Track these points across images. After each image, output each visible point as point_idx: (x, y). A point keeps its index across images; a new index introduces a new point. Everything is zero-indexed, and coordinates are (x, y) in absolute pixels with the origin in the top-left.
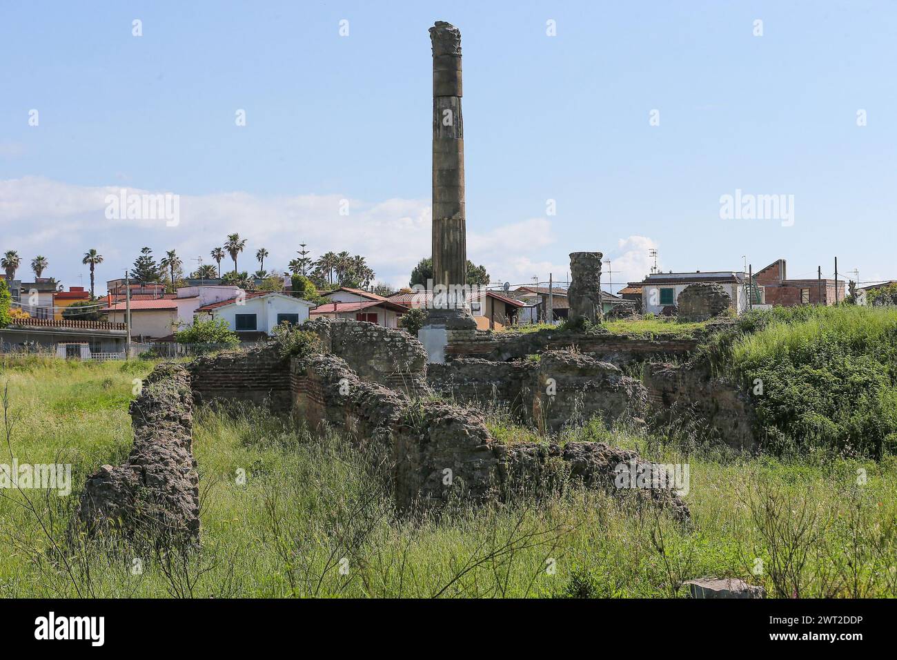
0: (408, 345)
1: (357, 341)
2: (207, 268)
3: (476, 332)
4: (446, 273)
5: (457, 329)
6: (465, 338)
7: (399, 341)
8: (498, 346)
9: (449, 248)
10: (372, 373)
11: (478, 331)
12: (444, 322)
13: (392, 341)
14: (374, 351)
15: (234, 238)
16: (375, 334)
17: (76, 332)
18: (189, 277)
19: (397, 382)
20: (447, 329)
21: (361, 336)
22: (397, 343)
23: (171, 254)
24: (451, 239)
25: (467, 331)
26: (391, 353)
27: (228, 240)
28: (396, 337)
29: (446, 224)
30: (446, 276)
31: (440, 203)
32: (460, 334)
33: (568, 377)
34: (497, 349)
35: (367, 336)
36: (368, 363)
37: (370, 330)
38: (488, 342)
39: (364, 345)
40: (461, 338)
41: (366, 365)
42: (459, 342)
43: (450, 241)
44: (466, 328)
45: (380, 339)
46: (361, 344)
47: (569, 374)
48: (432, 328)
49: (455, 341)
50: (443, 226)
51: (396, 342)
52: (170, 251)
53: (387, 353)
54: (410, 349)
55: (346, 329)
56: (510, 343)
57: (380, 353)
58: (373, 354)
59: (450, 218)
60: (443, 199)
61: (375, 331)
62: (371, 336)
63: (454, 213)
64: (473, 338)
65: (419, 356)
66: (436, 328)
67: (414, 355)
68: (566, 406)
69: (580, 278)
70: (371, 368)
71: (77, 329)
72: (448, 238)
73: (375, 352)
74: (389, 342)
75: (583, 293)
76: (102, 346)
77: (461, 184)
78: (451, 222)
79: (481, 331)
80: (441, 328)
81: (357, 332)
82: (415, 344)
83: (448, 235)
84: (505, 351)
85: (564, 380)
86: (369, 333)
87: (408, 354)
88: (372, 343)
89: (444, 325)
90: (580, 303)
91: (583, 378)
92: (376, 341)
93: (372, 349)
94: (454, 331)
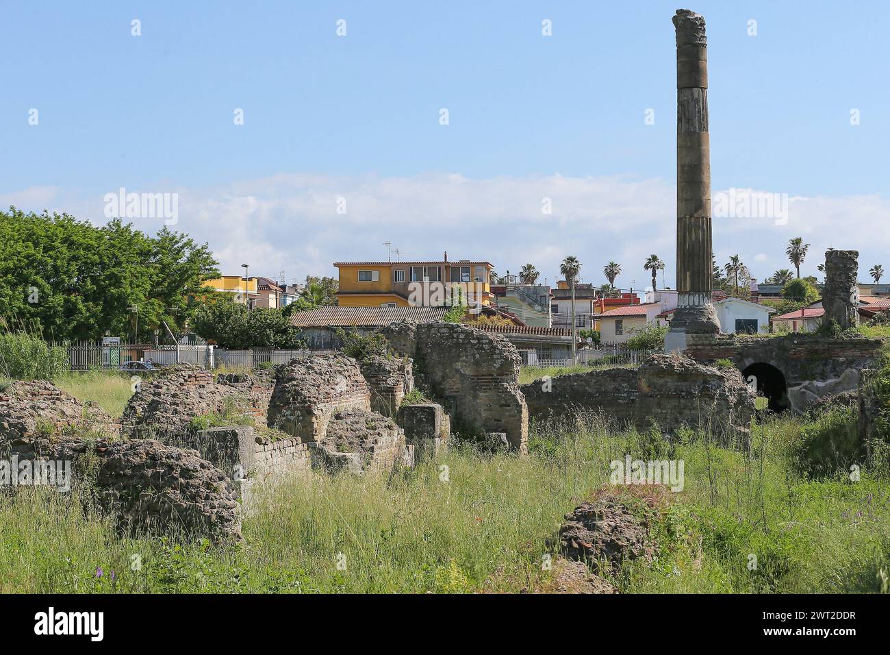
0: (495, 348)
1: (442, 343)
2: (783, 273)
3: (718, 336)
4: (688, 274)
5: (696, 333)
6: (705, 342)
7: (486, 343)
8: (740, 350)
9: (690, 247)
10: (458, 376)
11: (721, 335)
12: (684, 325)
13: (479, 343)
14: (460, 353)
15: (797, 242)
16: (462, 336)
17: (526, 338)
18: (764, 283)
19: (484, 385)
20: (687, 332)
21: (447, 338)
22: (484, 346)
23: (735, 259)
24: (693, 239)
25: (707, 335)
26: (478, 356)
27: (789, 244)
28: (483, 339)
29: (687, 223)
30: (688, 277)
31: (682, 200)
32: (700, 338)
33: (667, 382)
34: (739, 354)
35: (453, 338)
36: (454, 365)
37: (456, 332)
38: (730, 347)
39: (450, 347)
40: (701, 342)
41: (452, 367)
42: (698, 347)
43: (691, 239)
44: (707, 332)
45: (467, 341)
46: (447, 347)
47: (669, 379)
48: (672, 331)
49: (694, 345)
50: (685, 224)
51: (483, 344)
52: (733, 256)
53: (474, 355)
54: (497, 351)
55: (433, 331)
56: (753, 348)
57: (467, 356)
58: (459, 357)
59: (691, 216)
60: (686, 196)
61: (462, 332)
62: (458, 338)
63: (697, 210)
64: (713, 342)
65: (506, 359)
66: (675, 331)
67: (502, 358)
68: (661, 413)
69: (833, 278)
70: (457, 371)
71: (527, 335)
72: (690, 237)
73: (461, 355)
74: (475, 345)
75: (835, 295)
76: (554, 352)
77: (705, 179)
78: (693, 220)
79: (723, 335)
80: (681, 332)
81: (443, 333)
82: (504, 347)
83: (690, 233)
84: (747, 357)
85: (662, 386)
86: (455, 335)
87: (495, 356)
88: (458, 345)
89: (684, 329)
90: (832, 305)
91: (682, 383)
92: (463, 344)
93: (458, 352)
94: (694, 335)
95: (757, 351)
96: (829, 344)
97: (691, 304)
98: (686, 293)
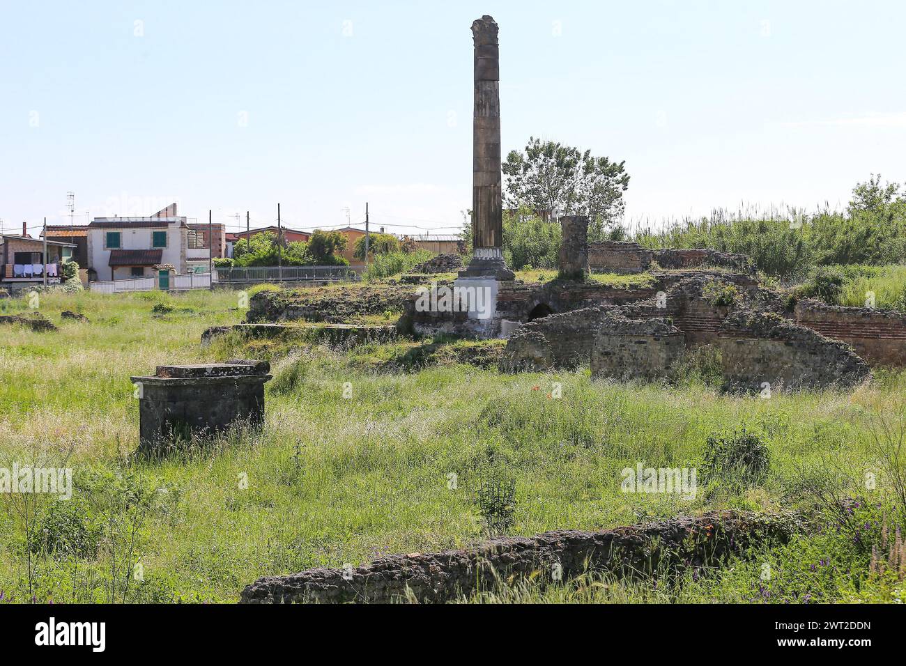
3: (515, 283)
4: (493, 231)
5: (502, 280)
6: (510, 287)
8: (531, 294)
9: (495, 211)
12: (493, 273)
20: (497, 280)
29: (492, 191)
31: (487, 172)
32: (506, 284)
34: (530, 296)
38: (526, 291)
40: (506, 287)
43: (495, 204)
44: (509, 279)
48: (487, 279)
49: (504, 290)
50: (490, 191)
56: (539, 292)
59: (495, 185)
60: (490, 169)
63: (498, 180)
64: (515, 288)
66: (489, 279)
72: (494, 202)
78: (496, 188)
79: (518, 282)
80: (493, 279)
83: (494, 198)
84: (535, 299)
89: (493, 277)
90: (576, 258)
94: (503, 282)
95: (541, 294)
96: (582, 288)
97: (495, 256)
98: (490, 247)
